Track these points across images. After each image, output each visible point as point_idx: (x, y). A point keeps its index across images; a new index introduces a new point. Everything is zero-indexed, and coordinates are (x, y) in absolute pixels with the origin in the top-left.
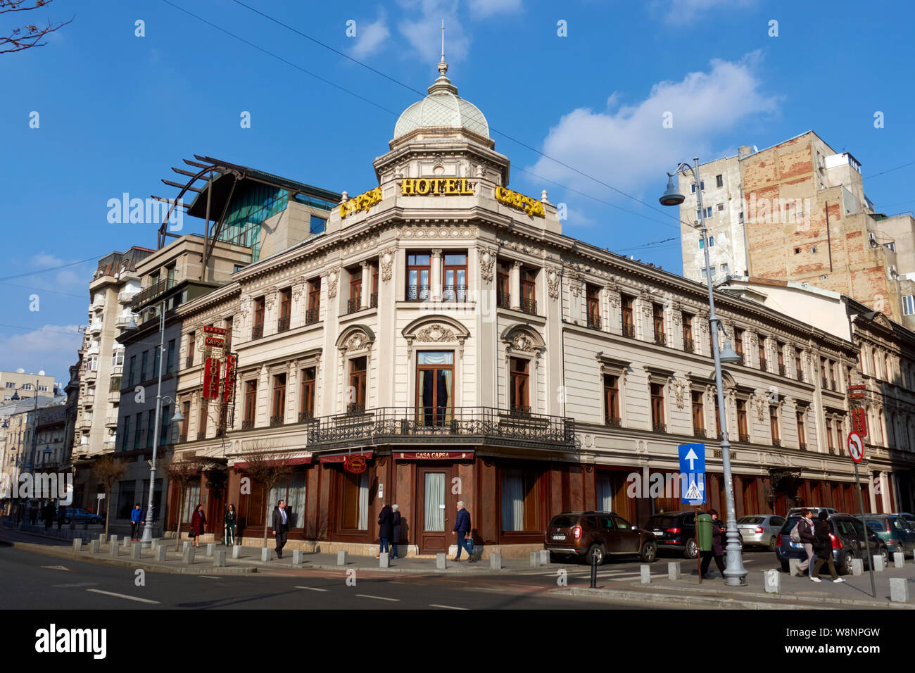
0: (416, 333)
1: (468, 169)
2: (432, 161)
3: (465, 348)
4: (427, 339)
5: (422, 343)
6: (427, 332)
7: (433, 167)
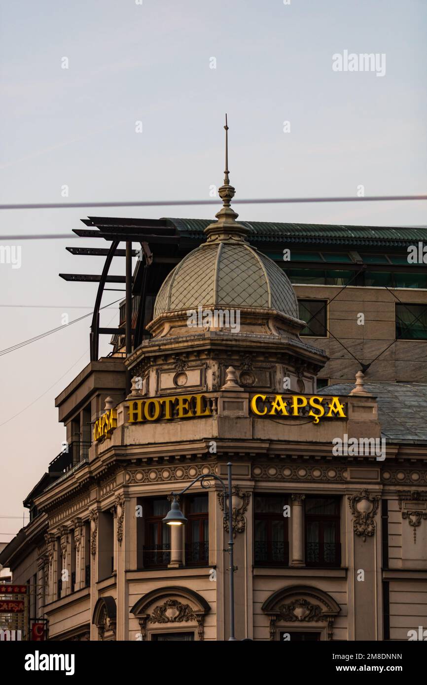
0: (151, 611)
1: (217, 374)
2: (173, 366)
3: (206, 629)
4: (162, 619)
5: (157, 625)
6: (163, 610)
7: (173, 375)
